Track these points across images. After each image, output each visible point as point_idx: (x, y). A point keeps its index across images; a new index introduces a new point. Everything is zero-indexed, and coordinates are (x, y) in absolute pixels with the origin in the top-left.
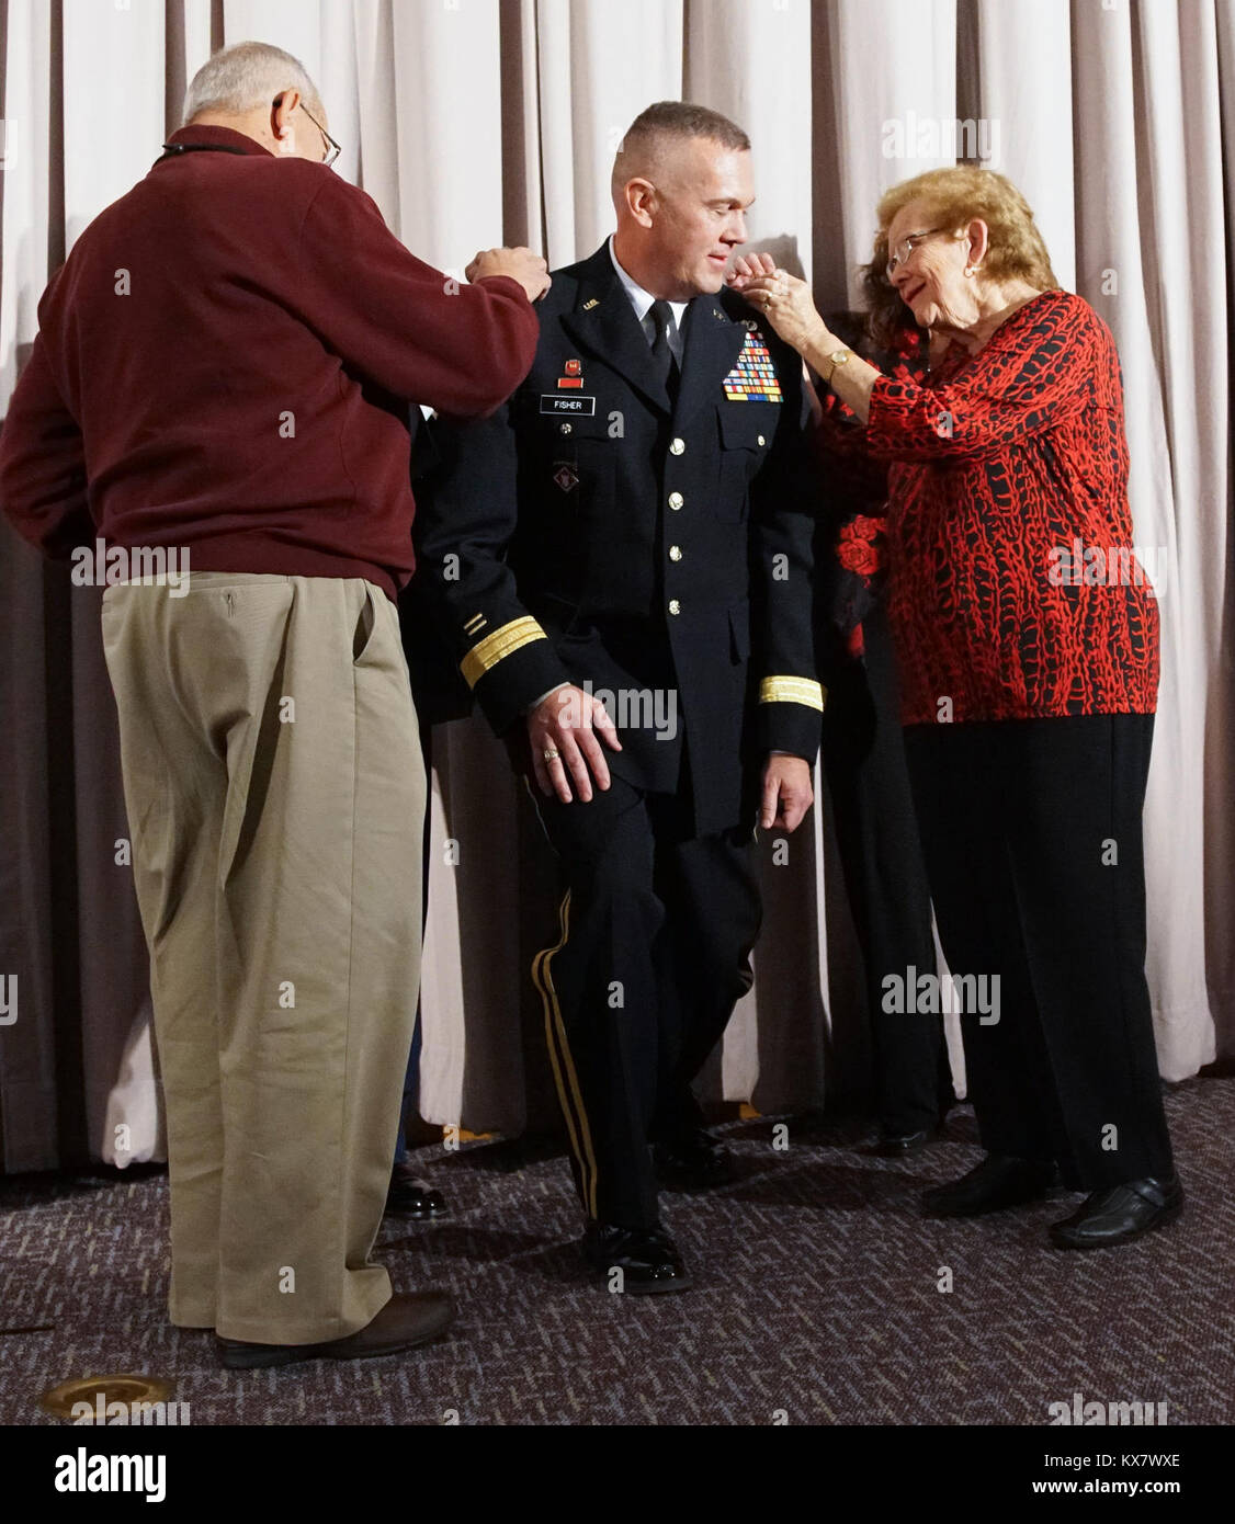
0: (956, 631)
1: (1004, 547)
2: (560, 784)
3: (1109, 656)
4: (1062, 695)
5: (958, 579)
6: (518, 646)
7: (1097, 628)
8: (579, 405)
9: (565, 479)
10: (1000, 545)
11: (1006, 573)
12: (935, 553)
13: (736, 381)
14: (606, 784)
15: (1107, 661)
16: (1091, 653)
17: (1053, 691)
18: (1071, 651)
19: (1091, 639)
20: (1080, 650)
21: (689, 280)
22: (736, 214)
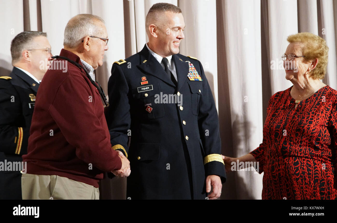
0: (300, 180)
5: (301, 166)
8: (148, 88)
9: (149, 109)
13: (190, 76)
21: (170, 50)
22: (180, 31)
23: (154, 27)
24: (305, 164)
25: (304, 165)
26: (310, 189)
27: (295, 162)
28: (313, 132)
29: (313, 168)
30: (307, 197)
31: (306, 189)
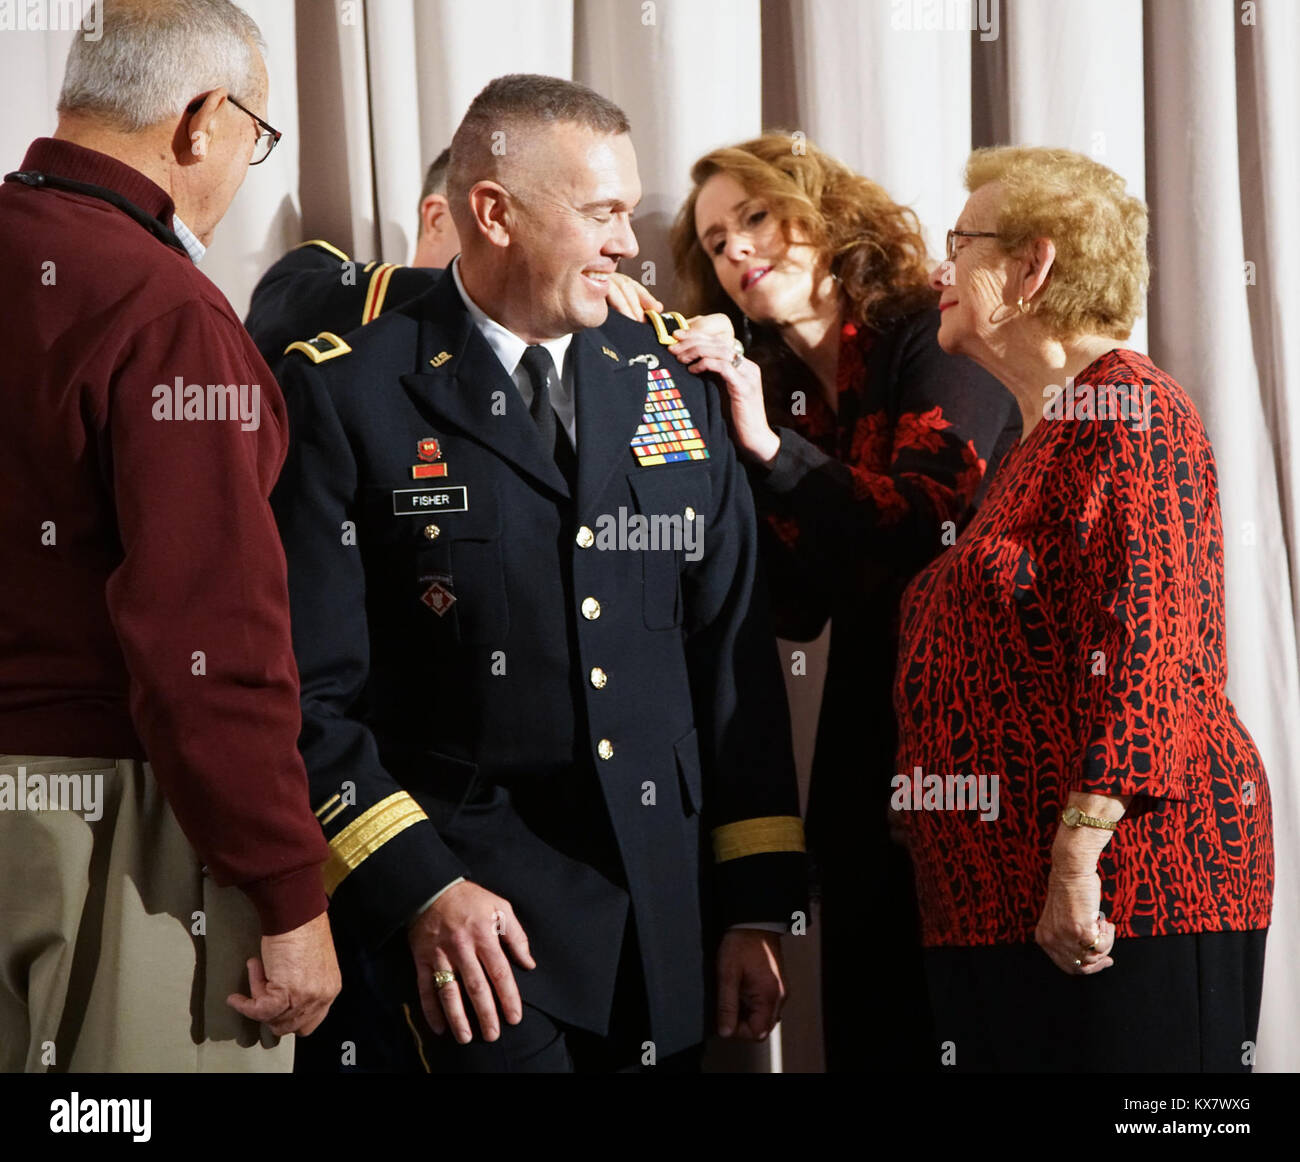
1: (1043, 713)
2: (456, 1018)
3: (1188, 854)
4: (1124, 909)
5: (981, 753)
6: (391, 834)
7: (1169, 817)
8: (445, 498)
9: (437, 599)
10: (1036, 710)
11: (1046, 745)
12: (950, 716)
13: (647, 440)
14: (517, 1017)
15: (1185, 861)
16: (1162, 851)
17: (1112, 902)
18: (1134, 849)
19: (1162, 832)
20: (1146, 846)
21: (565, 310)
22: (620, 218)
23: (494, 194)
24: (995, 745)
25: (993, 748)
26: (1027, 853)
27: (957, 737)
28: (990, 567)
29: (1033, 759)
30: (1021, 890)
31: (1012, 856)
